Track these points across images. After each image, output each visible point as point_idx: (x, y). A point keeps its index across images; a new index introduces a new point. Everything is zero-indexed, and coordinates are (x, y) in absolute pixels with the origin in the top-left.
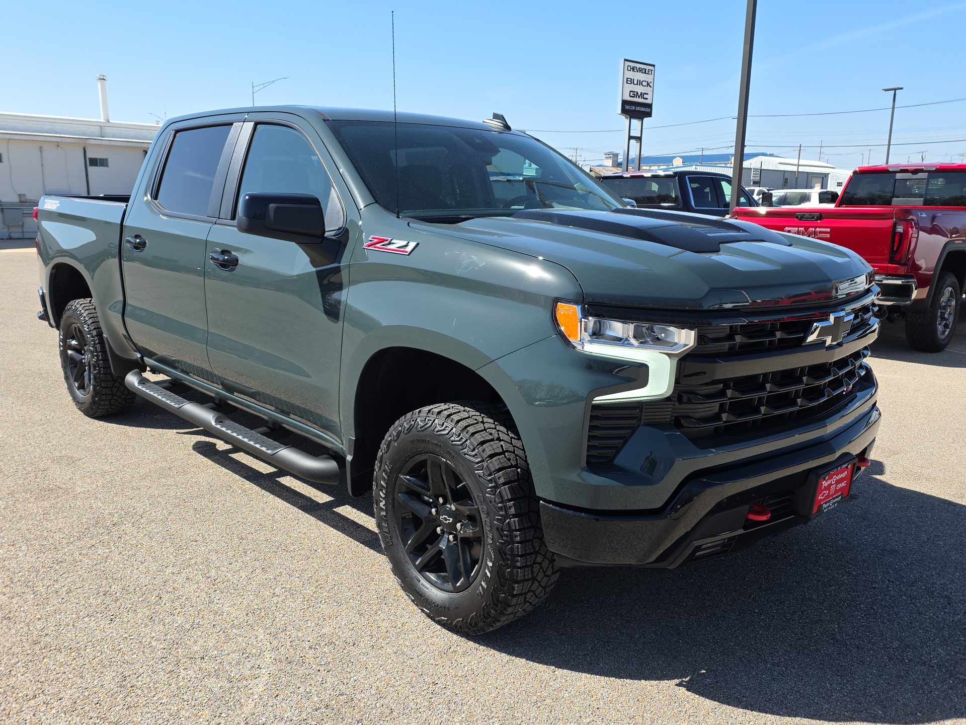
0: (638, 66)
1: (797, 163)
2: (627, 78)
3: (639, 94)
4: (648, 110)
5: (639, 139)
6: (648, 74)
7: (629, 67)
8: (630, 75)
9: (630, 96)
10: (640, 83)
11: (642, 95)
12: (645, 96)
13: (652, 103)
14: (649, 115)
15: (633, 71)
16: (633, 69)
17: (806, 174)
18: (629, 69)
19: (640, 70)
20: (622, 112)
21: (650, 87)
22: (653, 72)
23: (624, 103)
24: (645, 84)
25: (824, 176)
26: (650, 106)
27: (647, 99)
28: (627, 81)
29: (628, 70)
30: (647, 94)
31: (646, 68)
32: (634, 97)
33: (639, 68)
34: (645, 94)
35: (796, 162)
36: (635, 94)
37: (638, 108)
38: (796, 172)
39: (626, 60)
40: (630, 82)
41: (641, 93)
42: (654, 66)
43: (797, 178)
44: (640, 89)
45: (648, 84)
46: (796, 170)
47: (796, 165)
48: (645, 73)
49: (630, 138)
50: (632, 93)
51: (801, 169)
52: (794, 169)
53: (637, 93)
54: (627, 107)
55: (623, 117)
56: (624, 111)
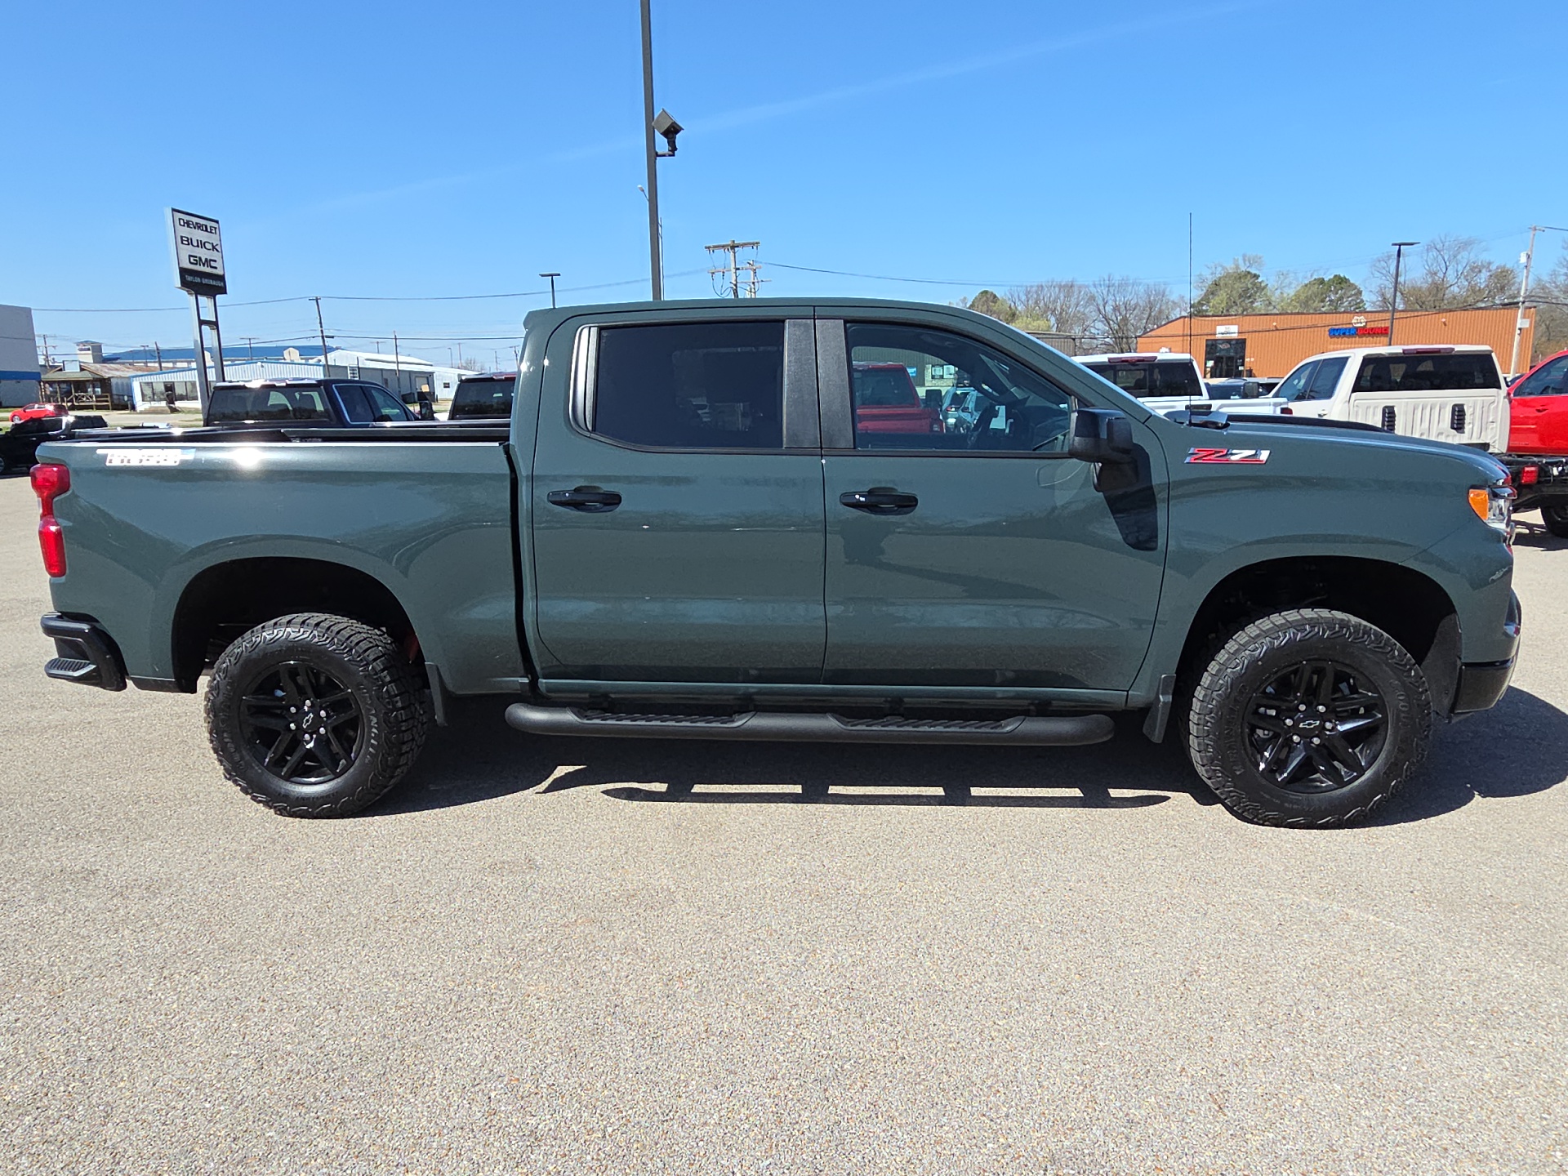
0: (195, 220)
1: (395, 360)
2: (182, 237)
3: (204, 261)
4: (220, 284)
5: (214, 325)
6: (211, 232)
7: (182, 221)
8: (185, 231)
9: (191, 263)
10: (201, 244)
11: (208, 262)
12: (213, 264)
13: (224, 275)
14: (223, 291)
15: (188, 226)
16: (188, 223)
17: (408, 374)
18: (182, 223)
19: (198, 226)
20: (182, 285)
21: (217, 251)
22: (217, 230)
23: (184, 272)
24: (209, 246)
25: (428, 375)
26: (222, 278)
27: (216, 268)
28: (182, 240)
29: (180, 225)
30: (215, 261)
31: (208, 225)
32: (196, 264)
33: (197, 223)
34: (211, 260)
35: (393, 358)
36: (198, 261)
37: (205, 281)
38: (395, 370)
39: (174, 210)
40: (186, 243)
41: (206, 260)
42: (217, 222)
43: (399, 379)
44: (203, 254)
45: (214, 248)
46: (396, 368)
47: (394, 363)
48: (206, 230)
49: (202, 323)
50: (192, 259)
51: (402, 367)
52: (393, 367)
53: (200, 258)
54: (189, 278)
55: (184, 293)
56: (185, 284)
